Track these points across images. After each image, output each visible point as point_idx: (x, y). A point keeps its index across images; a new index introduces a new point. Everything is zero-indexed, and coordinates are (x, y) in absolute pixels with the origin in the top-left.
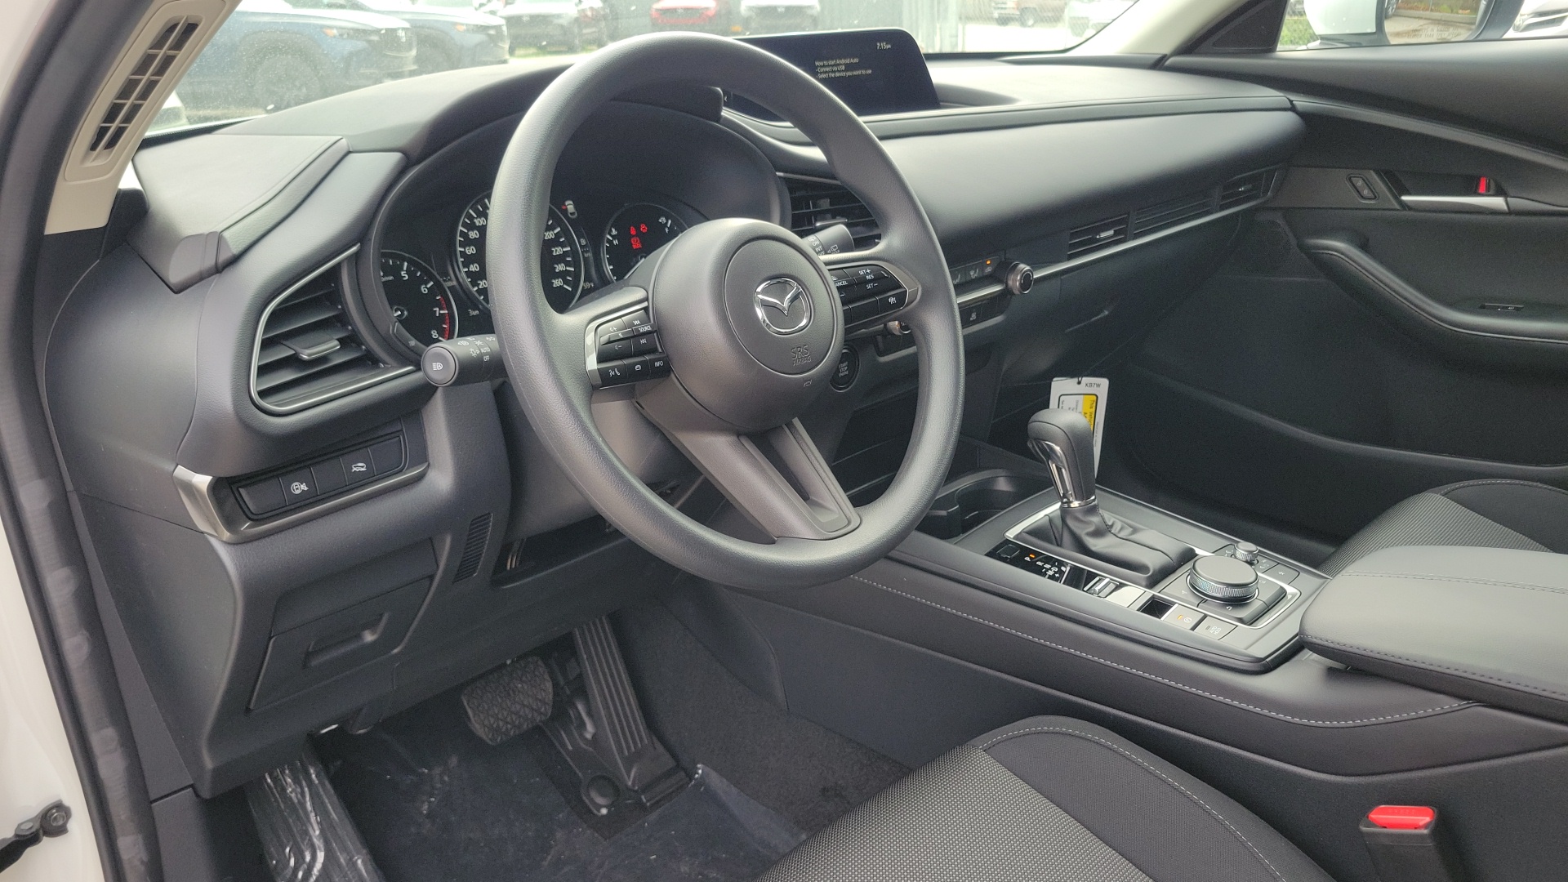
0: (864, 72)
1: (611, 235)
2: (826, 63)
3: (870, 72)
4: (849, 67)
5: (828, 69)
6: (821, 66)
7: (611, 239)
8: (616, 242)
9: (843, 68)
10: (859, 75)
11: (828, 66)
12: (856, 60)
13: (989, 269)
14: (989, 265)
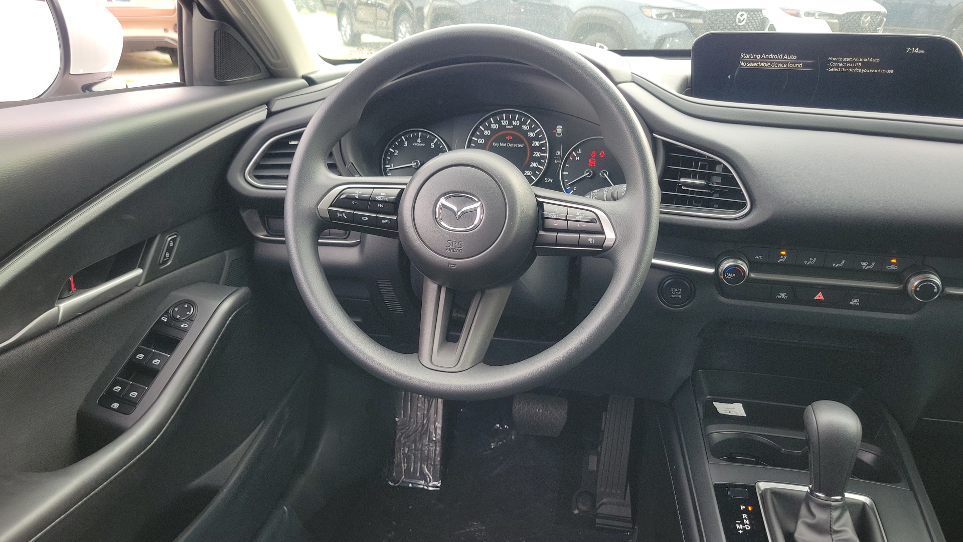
0: (883, 71)
1: (576, 153)
2: (840, 59)
3: (892, 71)
4: (865, 65)
5: (840, 65)
6: (834, 62)
7: (575, 155)
8: (578, 158)
9: (860, 65)
10: (877, 73)
11: (842, 62)
12: (877, 60)
13: (892, 267)
14: (893, 263)
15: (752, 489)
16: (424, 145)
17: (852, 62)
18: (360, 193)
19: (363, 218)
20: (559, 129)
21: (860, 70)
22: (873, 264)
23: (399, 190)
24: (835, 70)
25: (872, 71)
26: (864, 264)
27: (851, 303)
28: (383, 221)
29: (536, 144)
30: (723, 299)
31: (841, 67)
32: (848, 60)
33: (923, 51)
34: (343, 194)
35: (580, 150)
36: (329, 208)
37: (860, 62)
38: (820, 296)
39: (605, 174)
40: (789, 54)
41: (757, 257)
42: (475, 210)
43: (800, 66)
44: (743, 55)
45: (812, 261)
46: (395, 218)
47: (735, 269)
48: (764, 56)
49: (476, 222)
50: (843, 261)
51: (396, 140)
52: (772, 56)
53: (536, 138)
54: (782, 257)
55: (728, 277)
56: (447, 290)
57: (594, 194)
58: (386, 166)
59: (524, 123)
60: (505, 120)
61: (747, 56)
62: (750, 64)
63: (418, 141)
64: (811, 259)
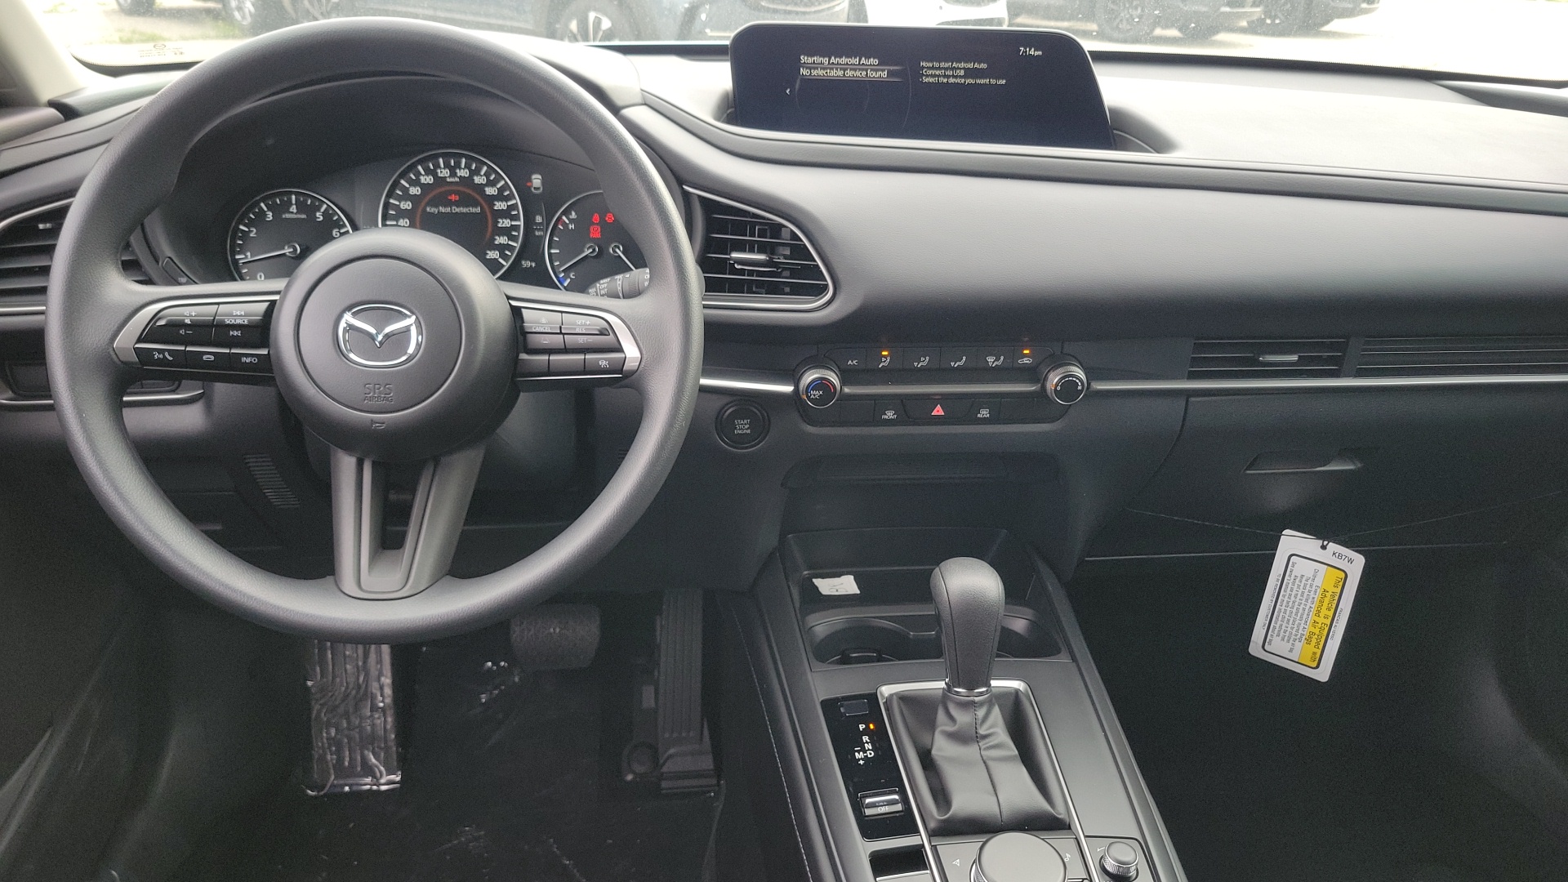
0: (993, 81)
1: (568, 219)
2: (936, 65)
3: (1003, 82)
4: (969, 73)
5: (937, 72)
6: (929, 68)
7: (567, 222)
8: (572, 226)
9: (962, 72)
10: (985, 84)
11: (939, 69)
12: (984, 66)
13: (1026, 361)
14: (1026, 356)
15: (873, 698)
16: (304, 216)
17: (953, 69)
18: (193, 314)
19: (205, 357)
20: (537, 181)
21: (963, 81)
22: (1002, 358)
23: (267, 304)
24: (931, 80)
25: (978, 81)
26: (990, 359)
27: (979, 415)
28: (244, 359)
29: (500, 205)
30: (810, 429)
31: (939, 76)
32: (947, 65)
33: (1040, 53)
34: (159, 319)
35: (573, 213)
36: (137, 346)
37: (964, 68)
38: (938, 411)
39: (617, 250)
40: (868, 57)
41: (850, 362)
42: (407, 330)
43: (884, 74)
44: (804, 59)
45: (924, 362)
46: (264, 352)
47: (821, 384)
48: (833, 60)
49: (411, 350)
50: (964, 358)
51: (250, 209)
52: (844, 60)
53: (500, 197)
54: (883, 359)
55: (812, 396)
56: (374, 464)
57: (603, 286)
58: (237, 257)
59: (477, 172)
60: (444, 168)
61: (810, 60)
62: (814, 73)
63: (291, 210)
64: (922, 359)
